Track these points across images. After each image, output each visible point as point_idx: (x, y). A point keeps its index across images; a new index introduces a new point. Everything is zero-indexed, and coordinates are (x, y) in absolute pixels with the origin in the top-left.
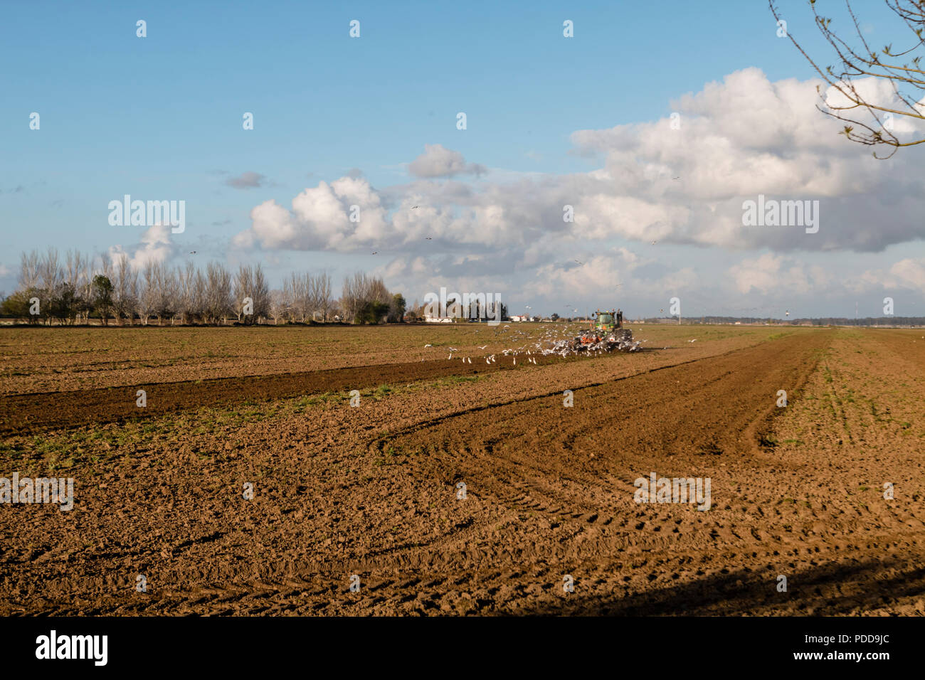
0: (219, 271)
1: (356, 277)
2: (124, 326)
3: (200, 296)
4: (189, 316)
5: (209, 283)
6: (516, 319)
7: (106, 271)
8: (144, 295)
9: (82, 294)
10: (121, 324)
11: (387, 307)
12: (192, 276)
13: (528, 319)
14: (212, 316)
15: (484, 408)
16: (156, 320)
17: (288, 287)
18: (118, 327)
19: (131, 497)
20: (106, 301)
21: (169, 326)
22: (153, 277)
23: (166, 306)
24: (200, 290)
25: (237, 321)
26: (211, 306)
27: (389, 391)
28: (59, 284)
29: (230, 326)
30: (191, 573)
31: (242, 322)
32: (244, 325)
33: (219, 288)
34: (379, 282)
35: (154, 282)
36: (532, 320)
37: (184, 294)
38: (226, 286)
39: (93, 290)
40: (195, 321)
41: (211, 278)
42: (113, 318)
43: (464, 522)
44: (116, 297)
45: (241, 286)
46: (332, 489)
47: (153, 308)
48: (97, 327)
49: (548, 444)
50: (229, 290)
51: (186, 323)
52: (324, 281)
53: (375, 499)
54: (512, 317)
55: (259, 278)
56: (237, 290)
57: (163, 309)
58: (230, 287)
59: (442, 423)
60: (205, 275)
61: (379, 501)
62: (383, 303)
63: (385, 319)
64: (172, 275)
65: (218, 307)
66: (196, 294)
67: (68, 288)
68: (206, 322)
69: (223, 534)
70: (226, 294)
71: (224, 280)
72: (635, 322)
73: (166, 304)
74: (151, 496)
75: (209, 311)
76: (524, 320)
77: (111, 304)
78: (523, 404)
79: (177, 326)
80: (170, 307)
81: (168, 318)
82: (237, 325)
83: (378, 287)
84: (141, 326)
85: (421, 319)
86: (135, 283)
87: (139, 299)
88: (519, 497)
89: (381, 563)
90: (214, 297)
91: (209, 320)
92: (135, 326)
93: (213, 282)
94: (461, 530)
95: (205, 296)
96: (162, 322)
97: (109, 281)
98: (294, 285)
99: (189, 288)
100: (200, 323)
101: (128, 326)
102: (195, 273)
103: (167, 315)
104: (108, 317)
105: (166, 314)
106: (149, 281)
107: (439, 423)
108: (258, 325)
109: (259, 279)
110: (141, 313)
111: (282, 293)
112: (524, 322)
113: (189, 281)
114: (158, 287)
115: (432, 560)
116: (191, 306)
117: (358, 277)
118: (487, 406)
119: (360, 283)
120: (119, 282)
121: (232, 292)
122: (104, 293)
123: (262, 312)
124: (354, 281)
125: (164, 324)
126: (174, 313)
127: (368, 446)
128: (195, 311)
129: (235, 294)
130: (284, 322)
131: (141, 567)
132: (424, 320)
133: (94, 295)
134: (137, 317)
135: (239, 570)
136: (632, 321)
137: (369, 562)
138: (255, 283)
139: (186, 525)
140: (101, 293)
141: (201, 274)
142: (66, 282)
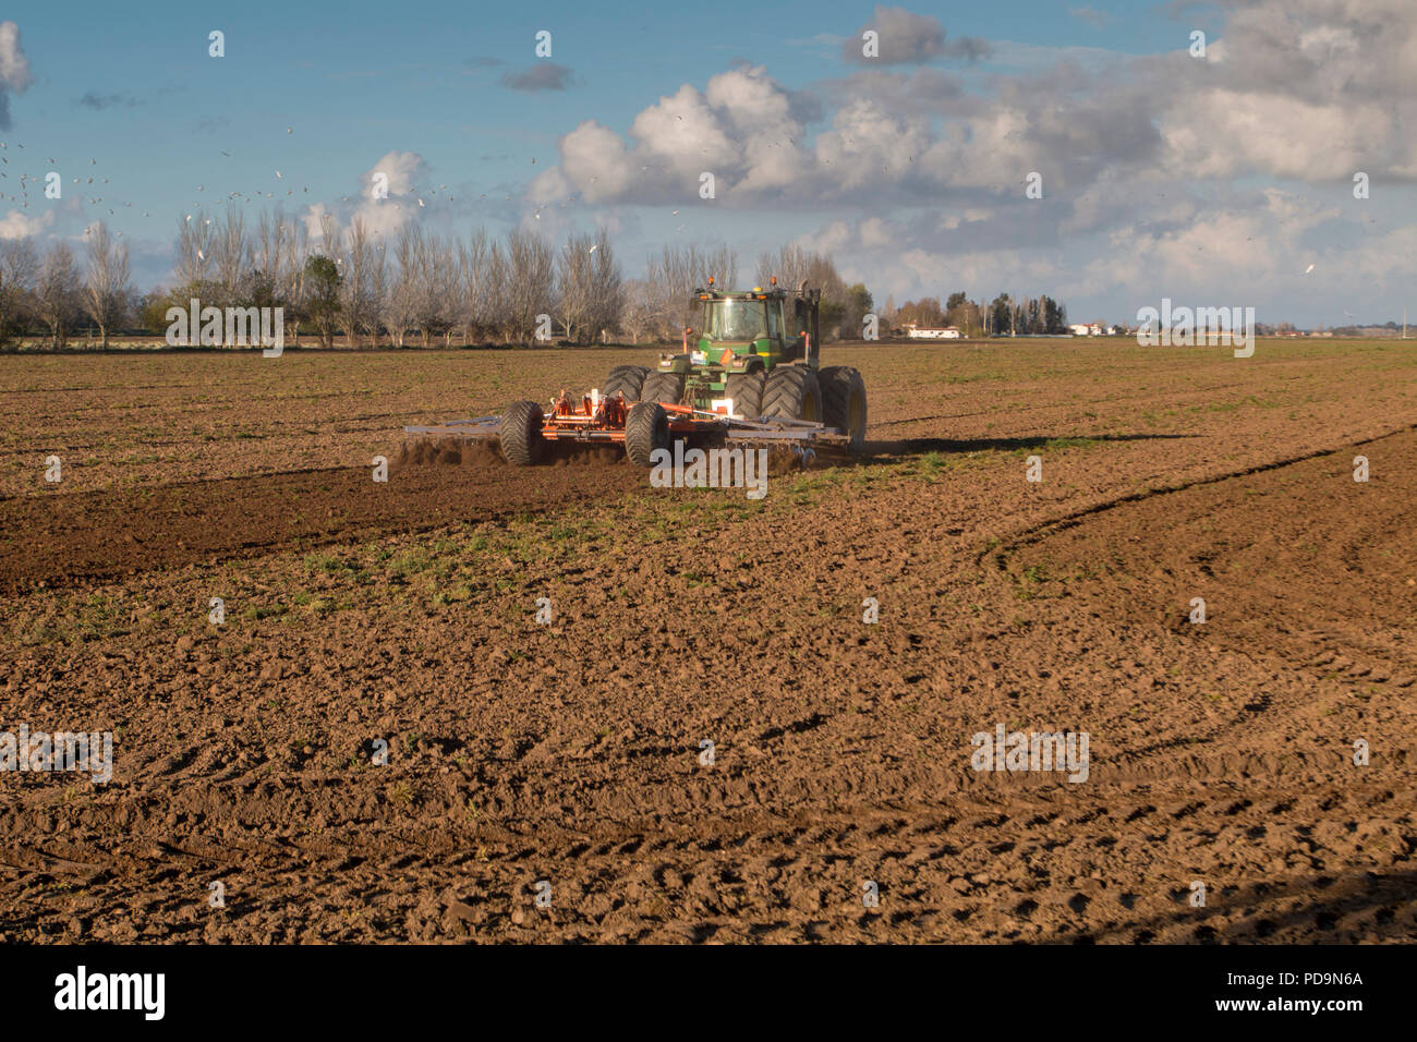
0: (531, 246)
1: (782, 255)
2: (361, 350)
3: (498, 293)
4: (478, 329)
5: (513, 267)
6: (1081, 330)
7: (328, 249)
8: (396, 291)
9: (287, 291)
10: (357, 346)
11: (839, 310)
12: (482, 254)
13: (1104, 331)
14: (518, 329)
15: (1144, 497)
16: (418, 338)
17: (657, 273)
18: (352, 350)
19: (619, 651)
20: (330, 305)
21: (442, 348)
22: (412, 257)
23: (437, 311)
24: (498, 281)
25: (564, 339)
26: (517, 309)
27: (943, 464)
28: (246, 273)
29: (551, 348)
30: (830, 782)
31: (574, 340)
32: (577, 346)
33: (532, 276)
34: (826, 264)
35: (415, 268)
36: (1111, 331)
37: (468, 289)
38: (543, 273)
39: (306, 282)
40: (489, 339)
41: (517, 258)
42: (341, 334)
43: (1256, 702)
44: (346, 296)
45: (571, 273)
46: (969, 640)
47: (413, 315)
48: (315, 350)
49: (1313, 562)
50: (550, 280)
51: (471, 343)
52: (722, 262)
53: (1062, 659)
54: (1073, 327)
55: (605, 256)
56: (565, 281)
57: (430, 317)
58: (552, 274)
59: (1082, 523)
60: (507, 253)
61: (1069, 662)
62: (833, 303)
63: (835, 332)
64: (447, 255)
65: (529, 311)
66: (492, 289)
67: (263, 281)
68: (508, 341)
69: (825, 717)
70: (544, 288)
71: (541, 263)
72: (1315, 335)
73: (439, 308)
74: (653, 650)
75: (513, 321)
76: (1097, 332)
77: (338, 309)
78: (1213, 487)
79: (456, 349)
80: (444, 313)
81: (440, 334)
82: (564, 345)
83: (823, 270)
84: (392, 348)
85: (899, 332)
86: (380, 270)
87: (387, 301)
88: (1323, 657)
89: (1157, 770)
90: (523, 293)
91: (514, 336)
92: (381, 348)
93: (520, 265)
94: (1256, 716)
95: (506, 294)
96: (429, 342)
97: (333, 266)
98: (668, 270)
99: (477, 278)
100: (498, 343)
101: (370, 349)
102: (488, 249)
103: (438, 329)
104: (334, 332)
105: (437, 327)
106: (405, 264)
107: (1077, 524)
108: (603, 346)
109: (603, 258)
110: (391, 326)
111: (647, 285)
112: (1098, 336)
113: (477, 263)
114: (422, 277)
115: (1247, 768)
116: (479, 310)
117: (785, 254)
118: (1146, 492)
119: (790, 266)
120: (352, 267)
121: (556, 284)
122: (326, 289)
123: (608, 322)
124: (779, 261)
125: (432, 345)
126: (451, 325)
127: (978, 563)
128: (489, 321)
129: (561, 288)
130: (650, 339)
131: (733, 772)
132: (906, 333)
133: (309, 292)
134: (383, 331)
135: (910, 779)
136: (1308, 333)
137: (1135, 769)
138: (596, 267)
139: (751, 701)
140: (320, 288)
141: (498, 253)
142: (259, 269)
